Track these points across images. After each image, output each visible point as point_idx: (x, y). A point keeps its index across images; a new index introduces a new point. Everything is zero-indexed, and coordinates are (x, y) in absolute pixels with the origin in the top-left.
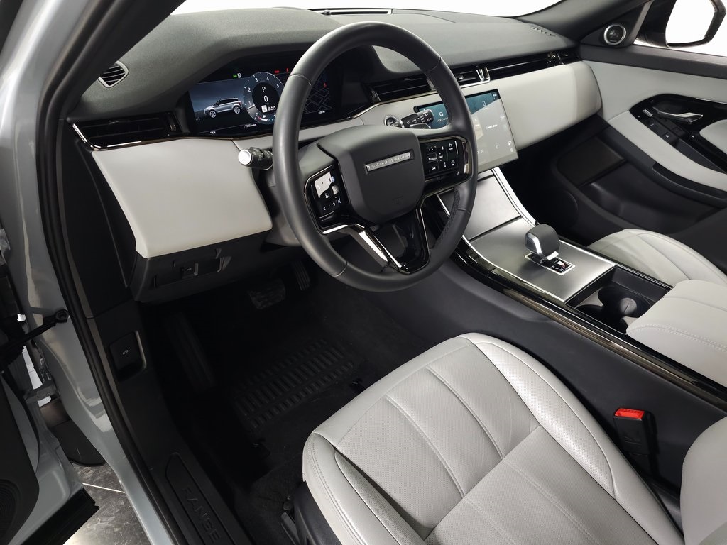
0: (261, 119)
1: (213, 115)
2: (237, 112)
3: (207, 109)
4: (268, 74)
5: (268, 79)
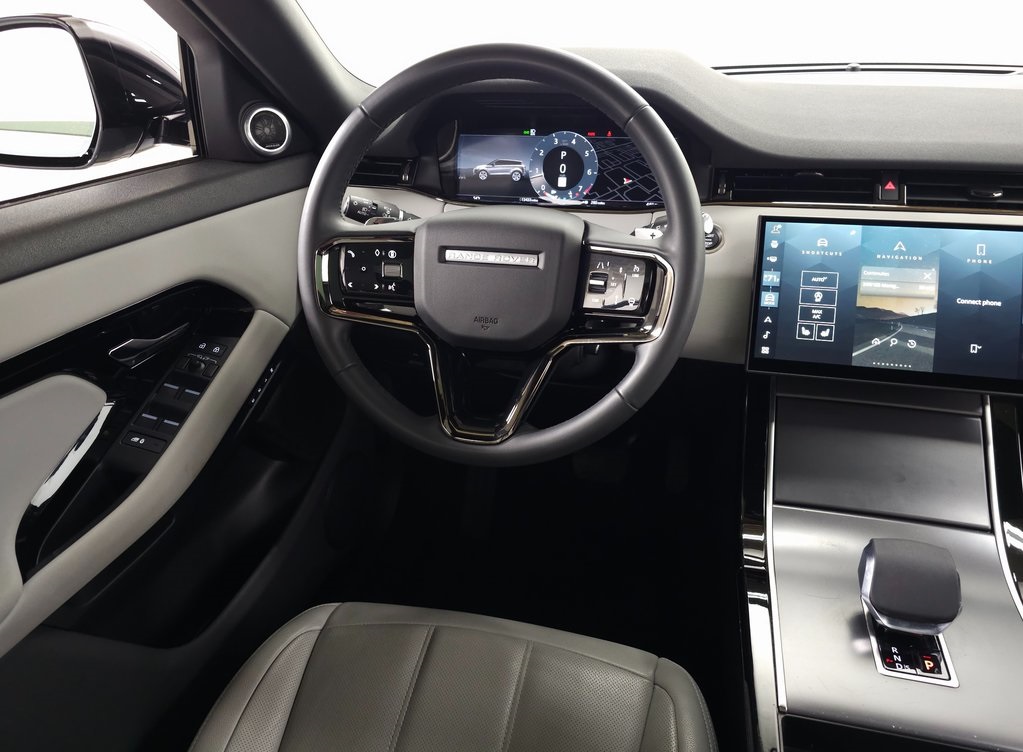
1: (483, 177)
2: (516, 179)
3: (477, 167)
4: (576, 135)
5: (574, 142)
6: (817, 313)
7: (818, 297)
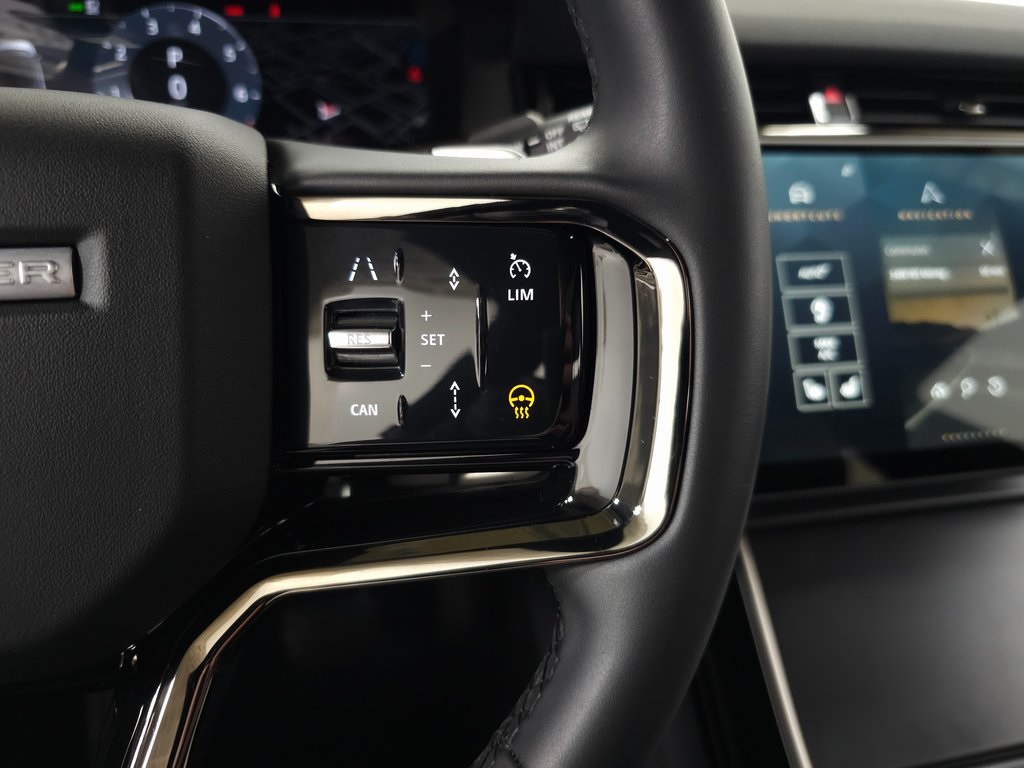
4: (199, 13)
5: (195, 28)
6: (826, 347)
7: (821, 310)
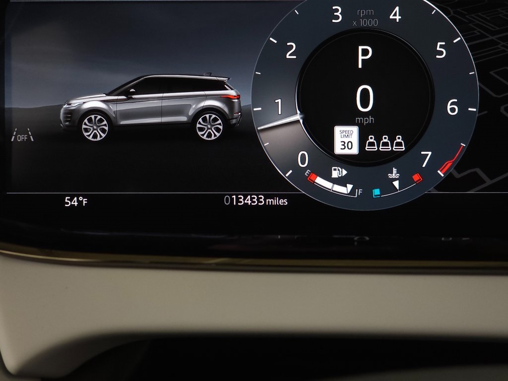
0: (320, 181)
1: (94, 133)
2: (209, 132)
3: (75, 103)
